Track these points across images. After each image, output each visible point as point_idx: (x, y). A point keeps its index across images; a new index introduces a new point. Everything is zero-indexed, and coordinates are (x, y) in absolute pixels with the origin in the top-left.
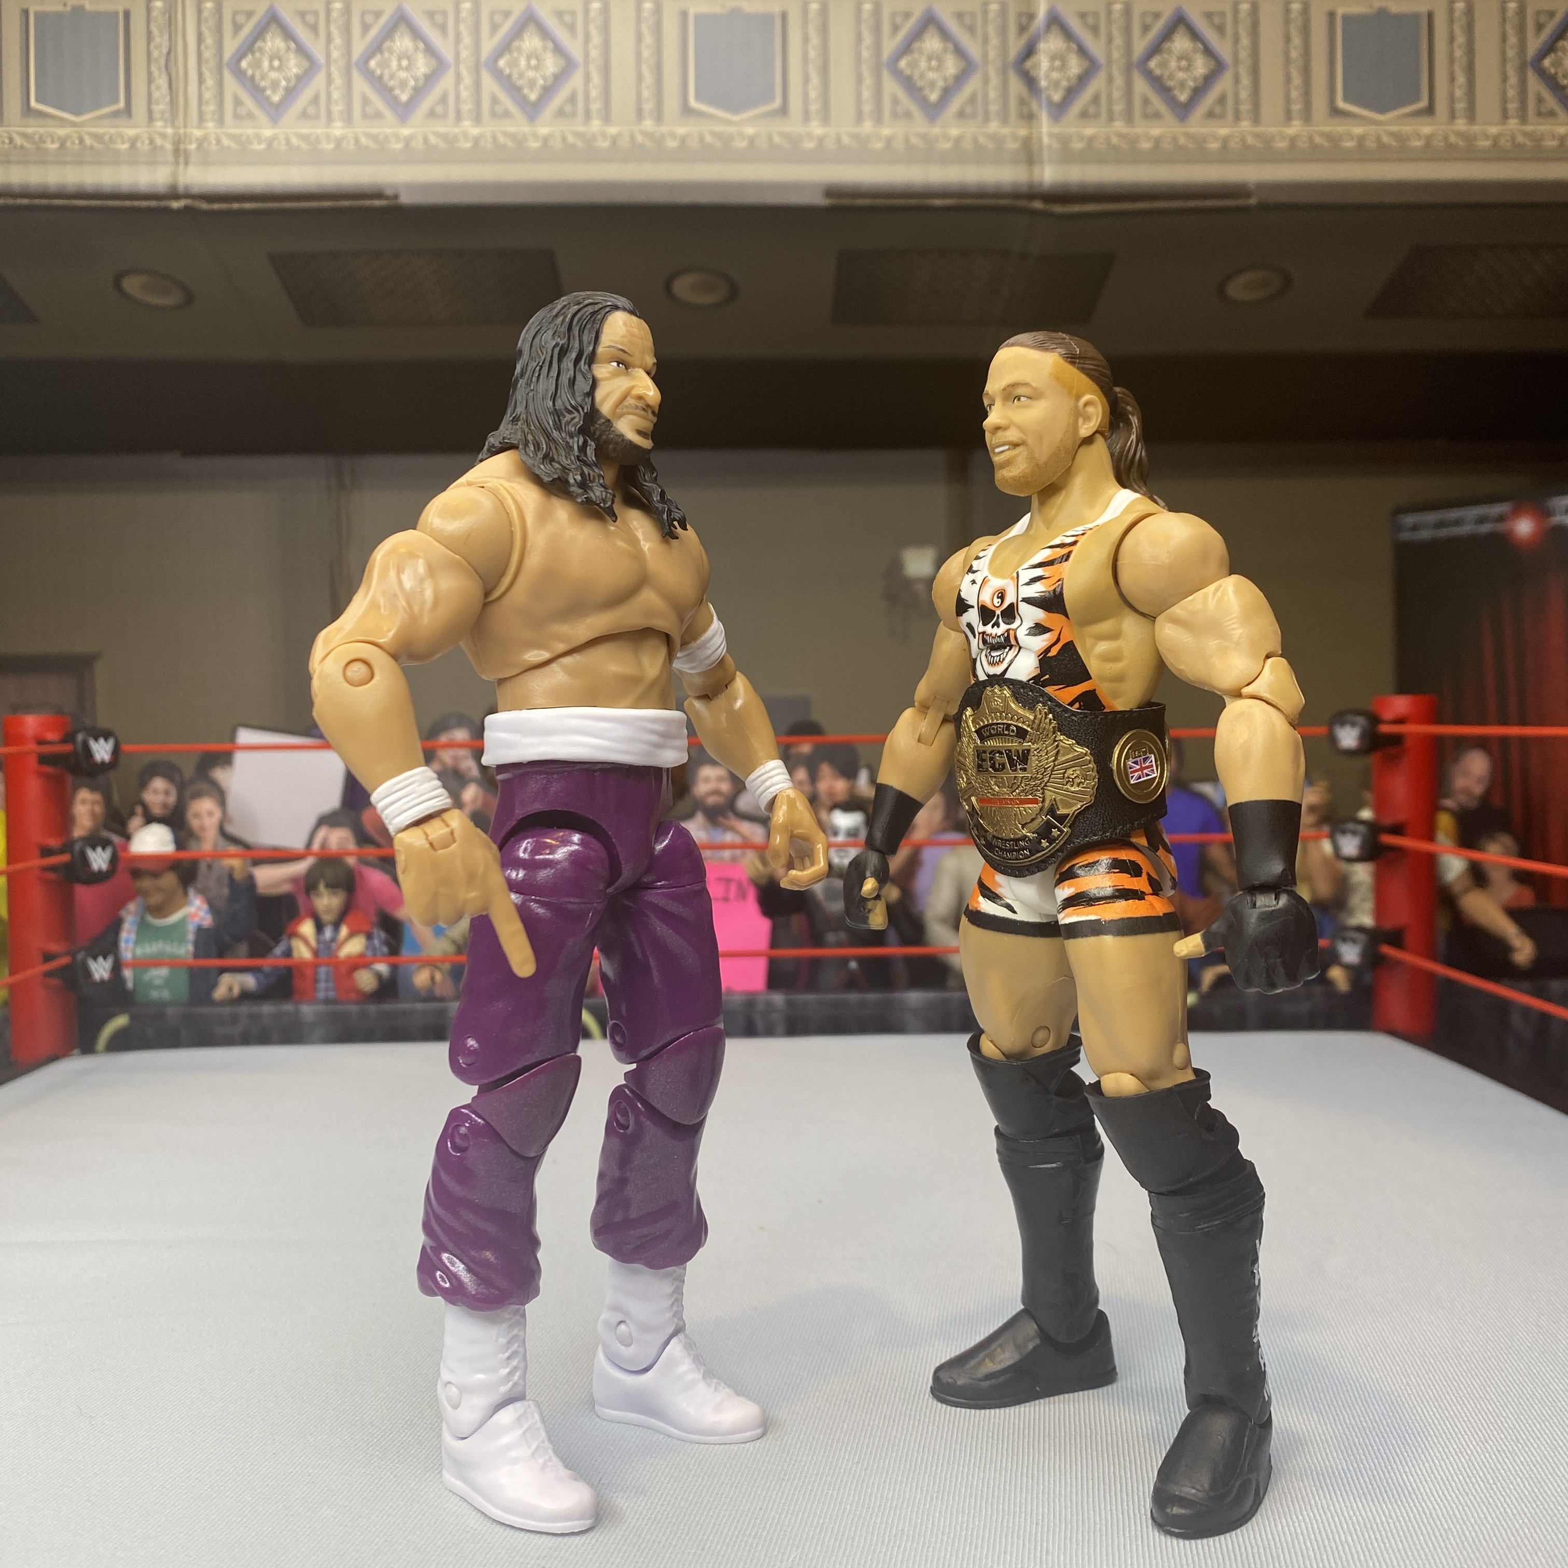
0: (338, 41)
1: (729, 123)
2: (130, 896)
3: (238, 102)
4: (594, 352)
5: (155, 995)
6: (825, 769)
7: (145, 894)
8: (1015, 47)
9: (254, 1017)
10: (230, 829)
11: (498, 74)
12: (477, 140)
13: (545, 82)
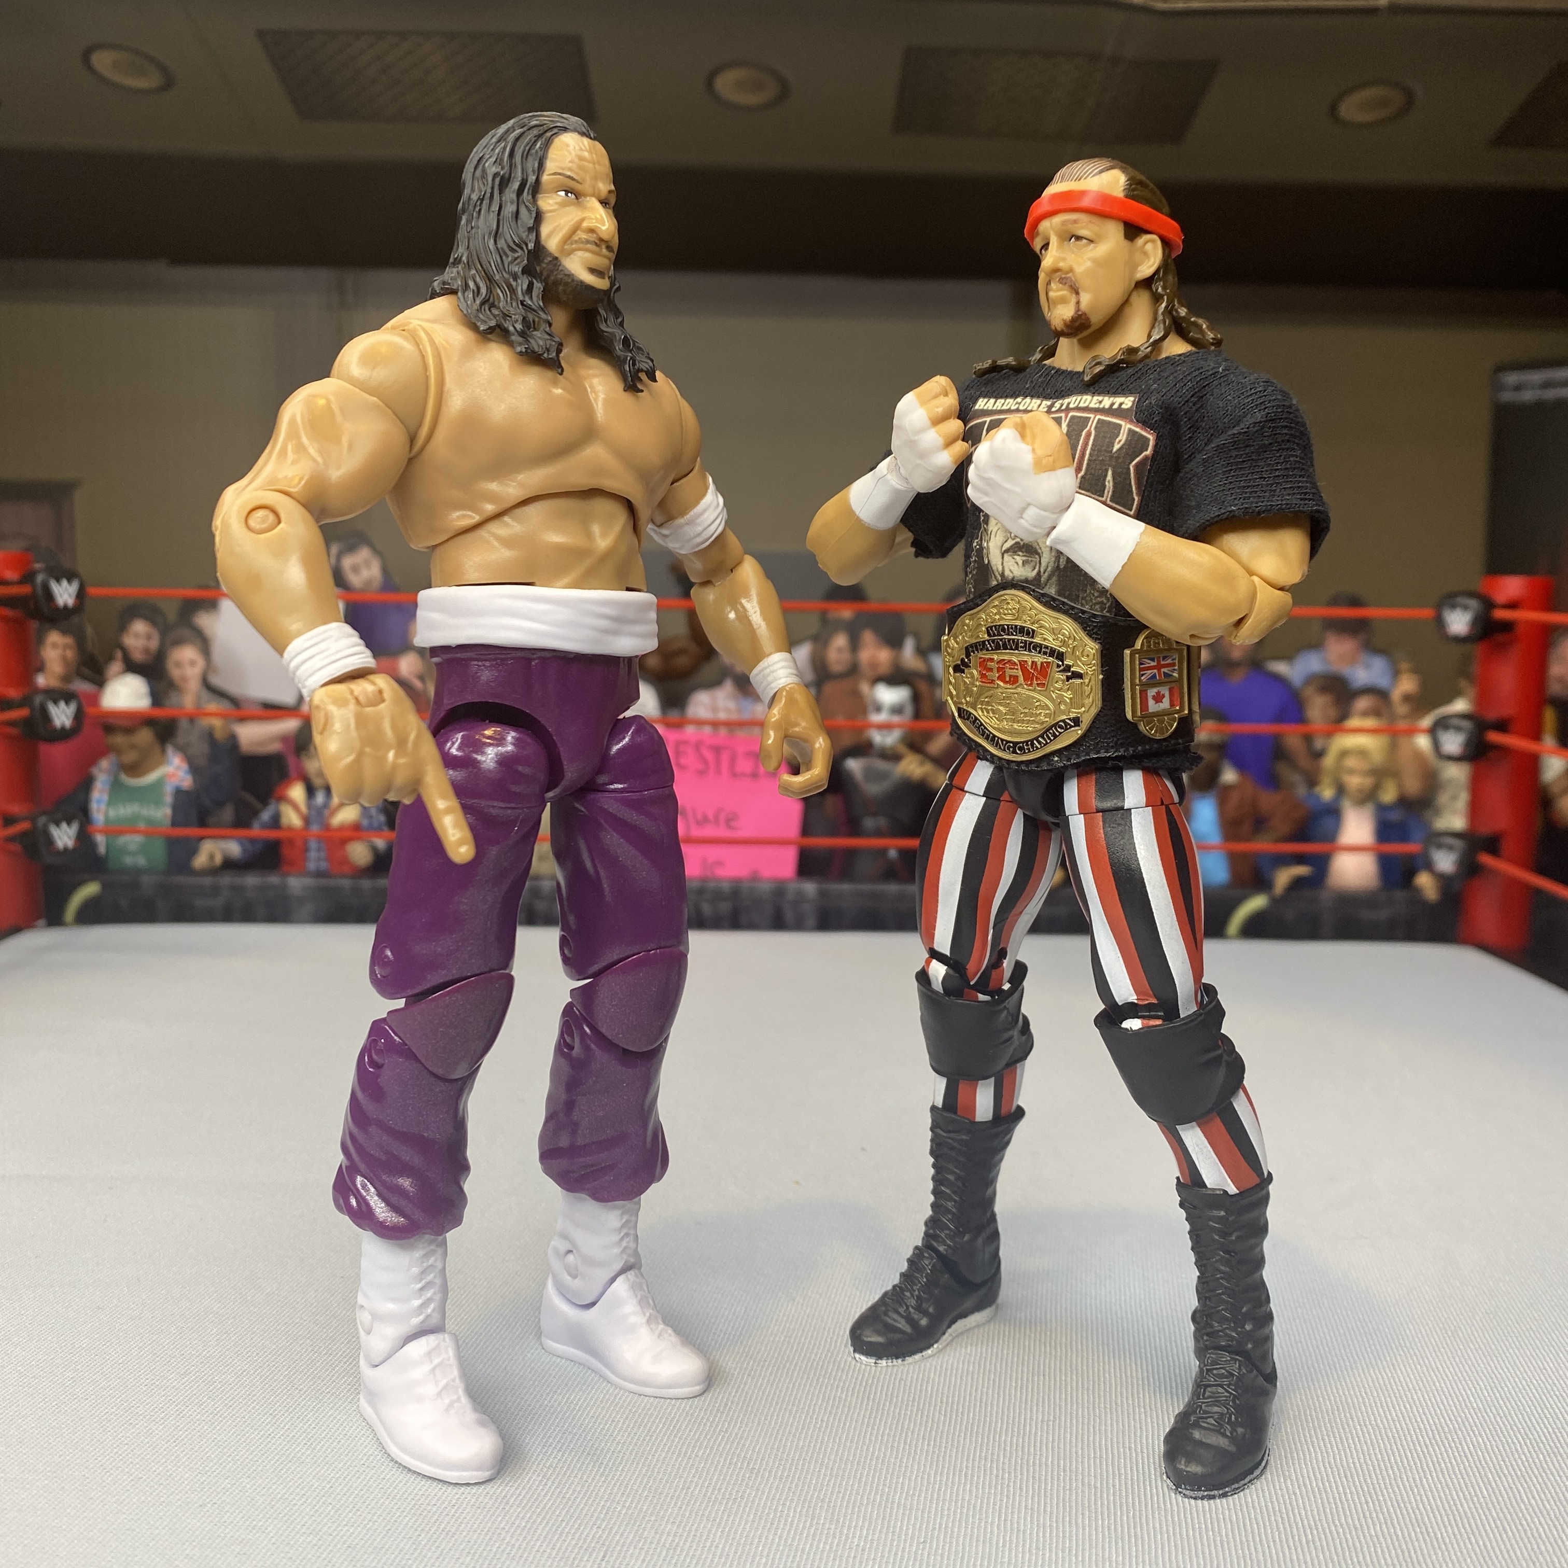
2: (103, 752)
4: (538, 181)
5: (128, 860)
6: (868, 637)
7: (118, 751)
9: (237, 889)
10: (215, 680)
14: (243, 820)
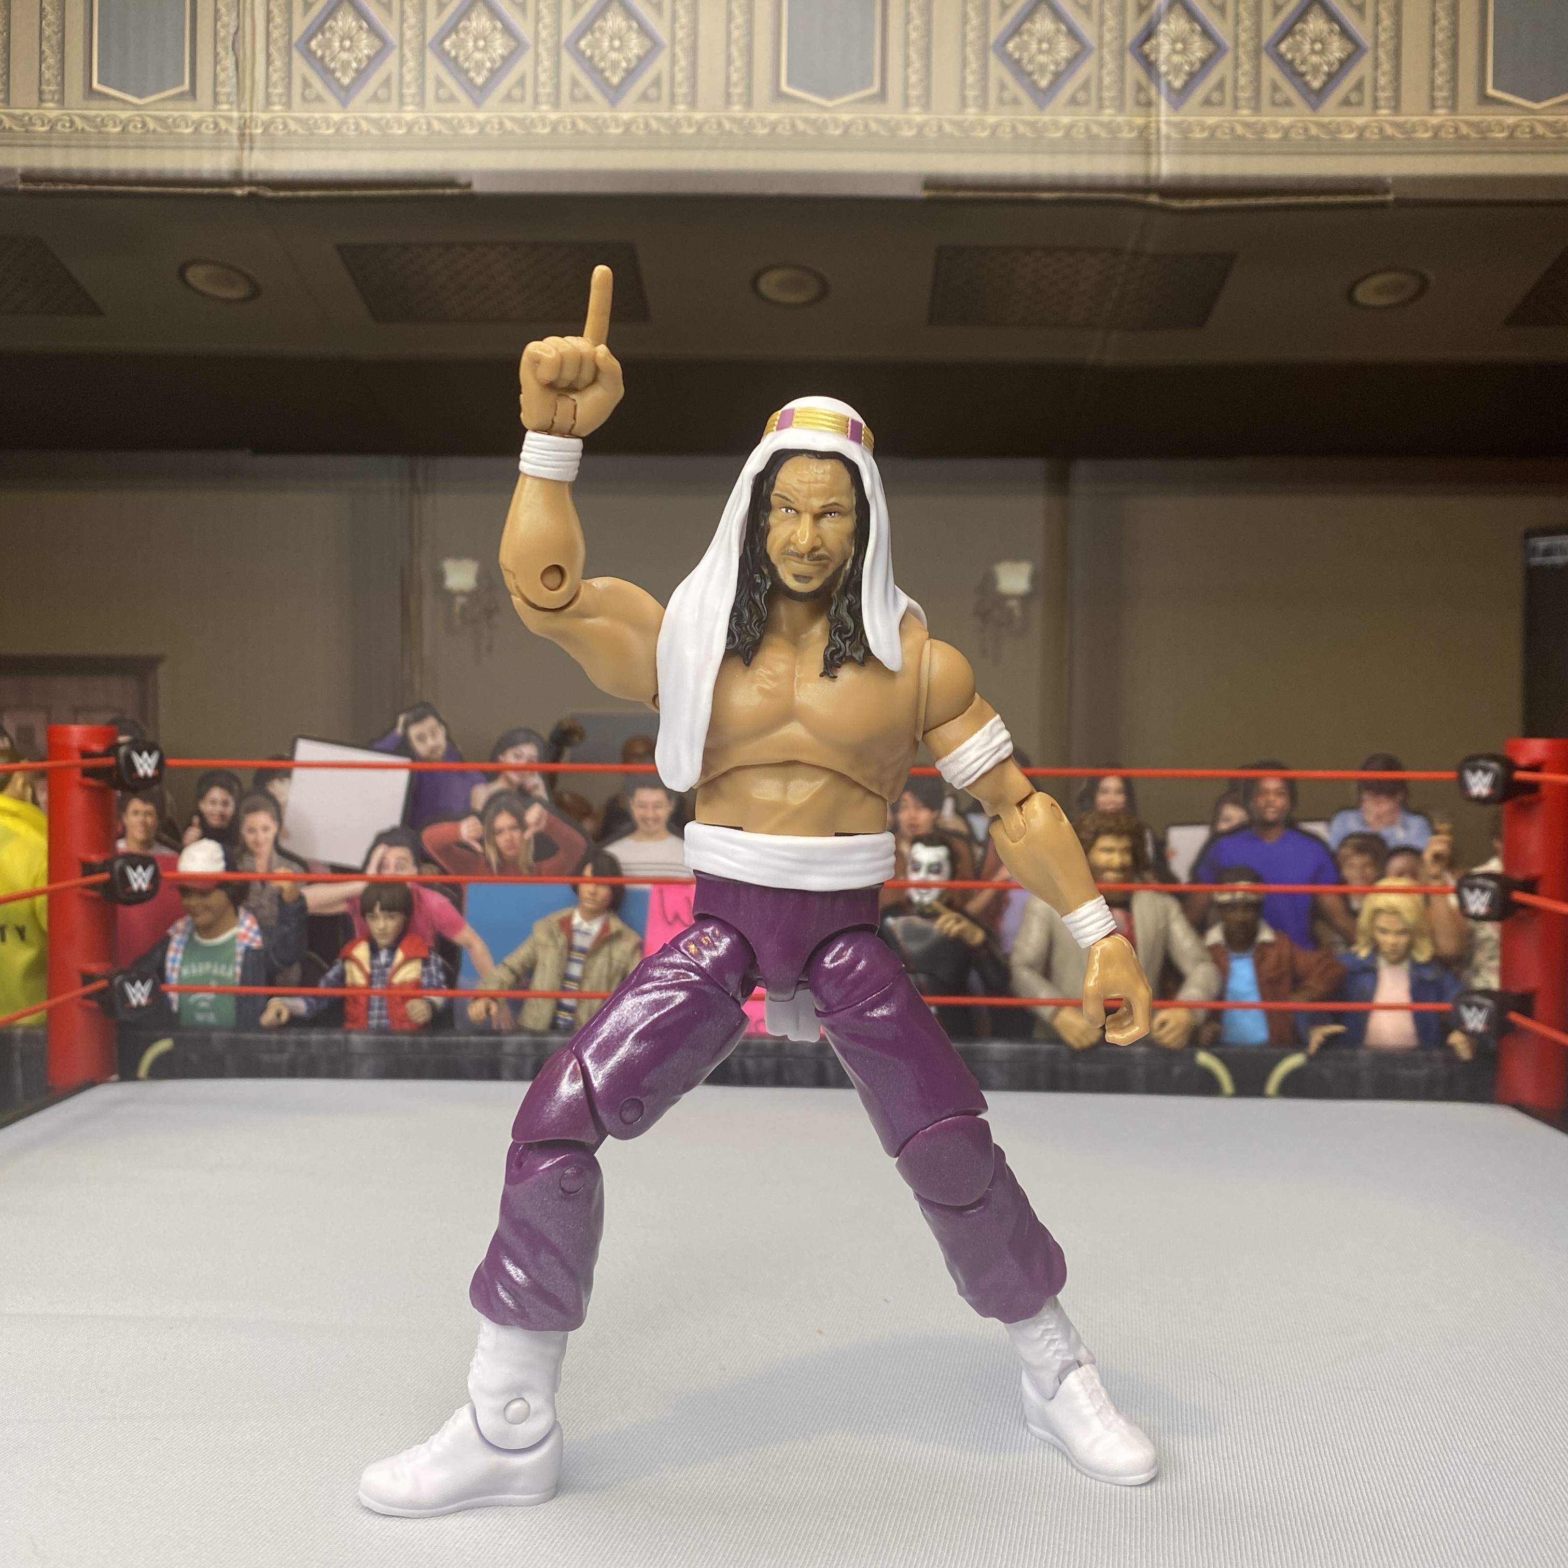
0: (412, 20)
1: (824, 109)
2: (179, 913)
3: (306, 84)
5: (200, 1017)
6: (908, 800)
7: (193, 912)
8: (1134, 28)
9: (302, 1045)
10: (285, 844)
11: (578, 55)
12: (555, 126)
13: (628, 64)
14: (309, 979)
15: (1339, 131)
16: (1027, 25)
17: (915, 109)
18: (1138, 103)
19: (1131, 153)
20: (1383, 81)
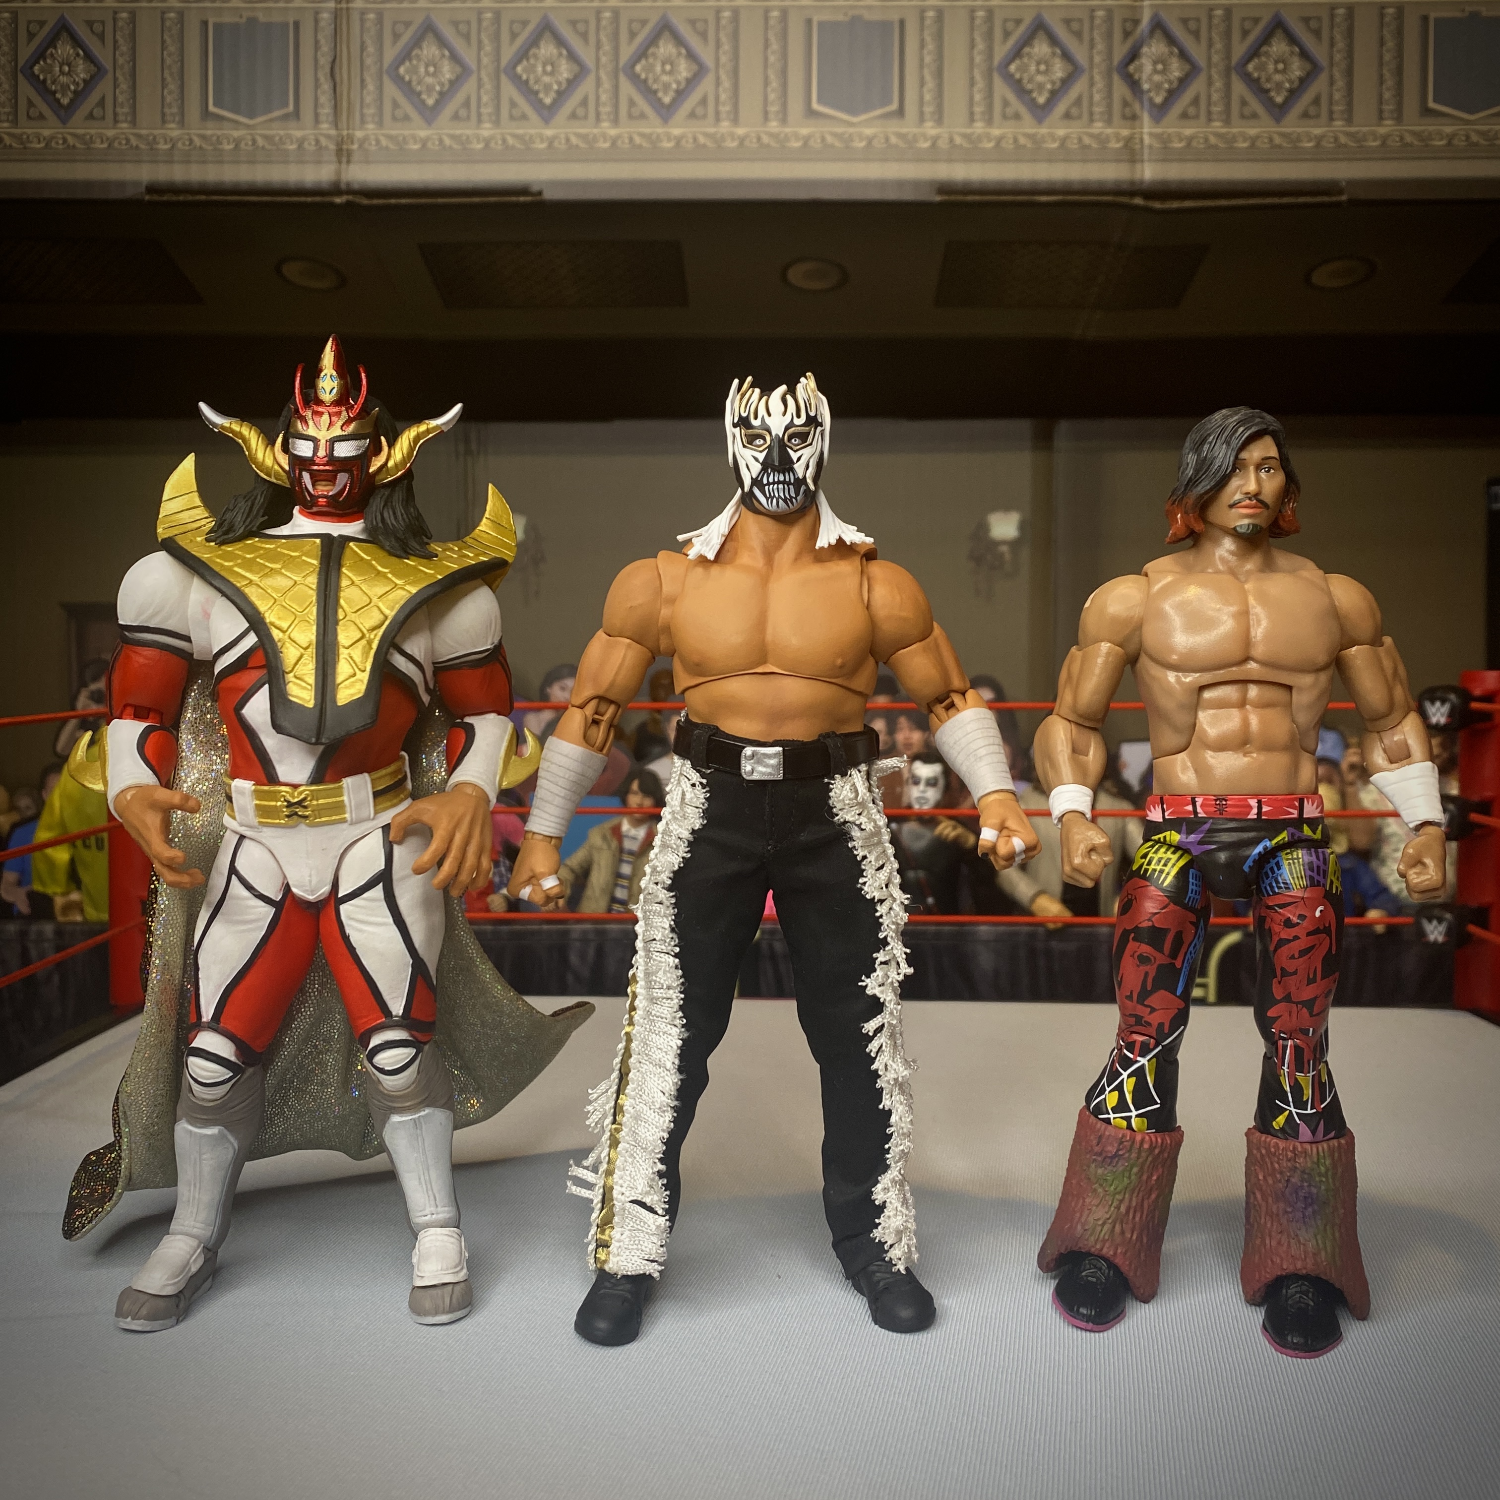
0: (488, 48)
1: (850, 124)
3: (396, 105)
8: (1120, 51)
11: (635, 79)
12: (614, 141)
13: (678, 87)
15: (1299, 140)
16: (1027, 50)
17: (929, 124)
18: (1124, 117)
19: (1118, 161)
20: (1337, 96)
